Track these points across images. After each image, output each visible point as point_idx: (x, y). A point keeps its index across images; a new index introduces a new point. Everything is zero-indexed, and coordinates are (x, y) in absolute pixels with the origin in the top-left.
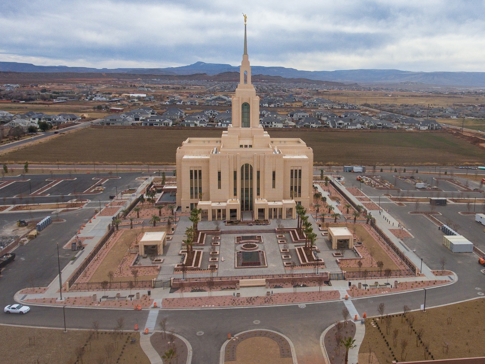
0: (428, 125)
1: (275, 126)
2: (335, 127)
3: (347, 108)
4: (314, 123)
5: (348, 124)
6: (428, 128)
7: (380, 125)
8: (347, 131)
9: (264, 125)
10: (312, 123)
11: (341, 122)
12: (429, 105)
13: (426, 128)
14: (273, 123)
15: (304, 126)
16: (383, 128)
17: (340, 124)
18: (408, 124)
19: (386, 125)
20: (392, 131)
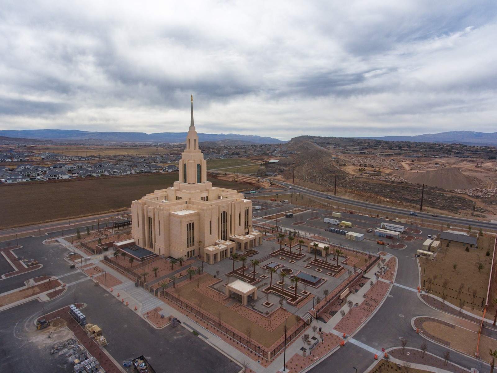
0: (172, 168)
1: (61, 177)
2: (111, 175)
3: (84, 159)
4: (94, 173)
5: (120, 172)
6: (173, 170)
7: (143, 171)
8: (124, 177)
9: (52, 178)
10: (93, 173)
11: (115, 170)
12: (136, 155)
13: (172, 170)
14: (60, 175)
15: (87, 175)
16: (145, 172)
17: (115, 172)
18: (154, 169)
19: (147, 170)
20: (153, 174)
